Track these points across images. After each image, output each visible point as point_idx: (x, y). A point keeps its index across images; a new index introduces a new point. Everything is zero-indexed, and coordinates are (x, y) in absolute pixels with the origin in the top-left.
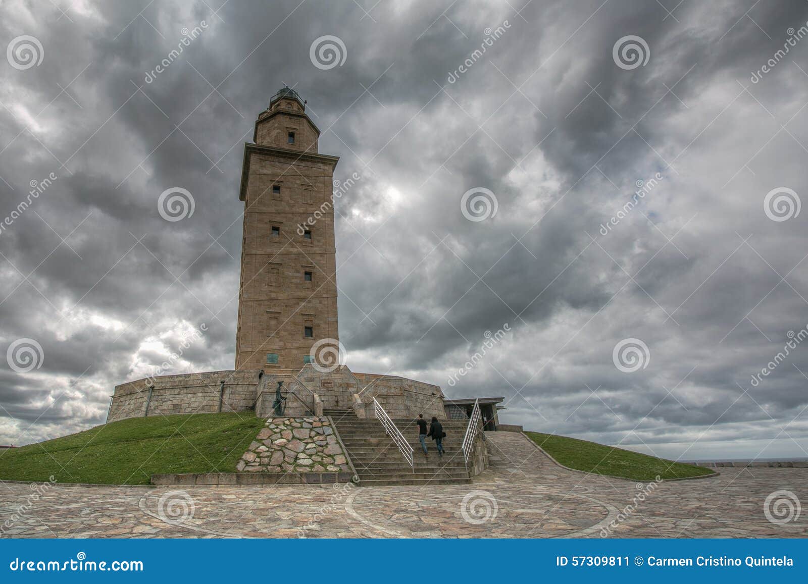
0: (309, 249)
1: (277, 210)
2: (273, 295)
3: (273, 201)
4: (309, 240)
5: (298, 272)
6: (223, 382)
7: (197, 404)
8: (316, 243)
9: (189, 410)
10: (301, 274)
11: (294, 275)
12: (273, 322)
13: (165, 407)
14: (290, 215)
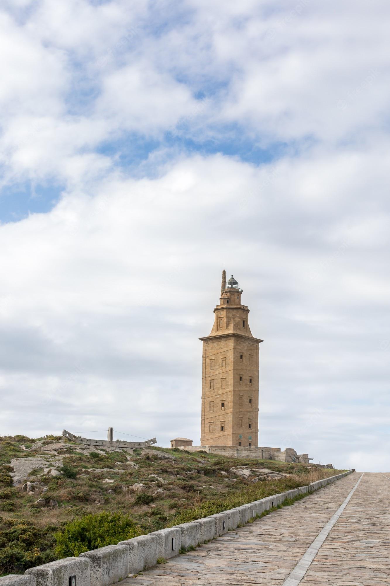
0: (251, 388)
1: (242, 368)
2: (241, 410)
3: (241, 363)
4: (251, 384)
5: (247, 399)
6: (262, 450)
7: (254, 456)
8: (253, 385)
9: (252, 457)
10: (248, 401)
11: (246, 400)
12: (240, 421)
13: (244, 456)
14: (245, 371)
